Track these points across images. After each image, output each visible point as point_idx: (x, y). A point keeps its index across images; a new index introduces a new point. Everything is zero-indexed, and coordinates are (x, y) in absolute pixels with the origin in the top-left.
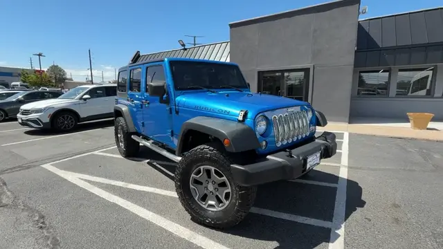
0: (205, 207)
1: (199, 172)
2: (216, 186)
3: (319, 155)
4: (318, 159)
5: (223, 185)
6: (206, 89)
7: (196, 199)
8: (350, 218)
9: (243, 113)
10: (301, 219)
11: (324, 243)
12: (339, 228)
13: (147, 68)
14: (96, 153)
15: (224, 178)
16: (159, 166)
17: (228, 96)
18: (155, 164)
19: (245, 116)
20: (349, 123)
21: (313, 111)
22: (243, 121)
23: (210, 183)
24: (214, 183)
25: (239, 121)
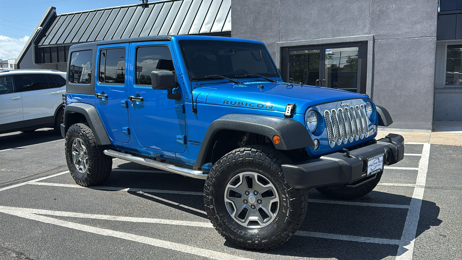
0: (245, 225)
1: (237, 180)
2: (259, 197)
3: (381, 158)
4: (382, 164)
5: (269, 194)
6: (227, 79)
7: (233, 216)
8: (422, 235)
9: (291, 107)
10: (362, 239)
11: (390, 257)
12: (408, 243)
13: (137, 49)
14: (33, 182)
15: (271, 185)
16: (150, 196)
17: (263, 87)
18: (141, 192)
19: (293, 111)
20: (433, 131)
21: (373, 107)
22: (291, 116)
23: (251, 194)
24: (256, 193)
25: (286, 117)
